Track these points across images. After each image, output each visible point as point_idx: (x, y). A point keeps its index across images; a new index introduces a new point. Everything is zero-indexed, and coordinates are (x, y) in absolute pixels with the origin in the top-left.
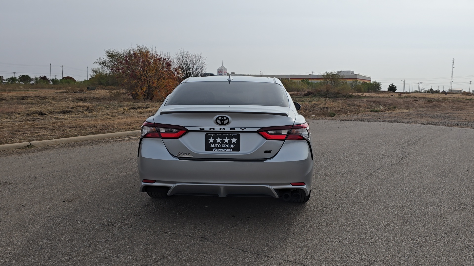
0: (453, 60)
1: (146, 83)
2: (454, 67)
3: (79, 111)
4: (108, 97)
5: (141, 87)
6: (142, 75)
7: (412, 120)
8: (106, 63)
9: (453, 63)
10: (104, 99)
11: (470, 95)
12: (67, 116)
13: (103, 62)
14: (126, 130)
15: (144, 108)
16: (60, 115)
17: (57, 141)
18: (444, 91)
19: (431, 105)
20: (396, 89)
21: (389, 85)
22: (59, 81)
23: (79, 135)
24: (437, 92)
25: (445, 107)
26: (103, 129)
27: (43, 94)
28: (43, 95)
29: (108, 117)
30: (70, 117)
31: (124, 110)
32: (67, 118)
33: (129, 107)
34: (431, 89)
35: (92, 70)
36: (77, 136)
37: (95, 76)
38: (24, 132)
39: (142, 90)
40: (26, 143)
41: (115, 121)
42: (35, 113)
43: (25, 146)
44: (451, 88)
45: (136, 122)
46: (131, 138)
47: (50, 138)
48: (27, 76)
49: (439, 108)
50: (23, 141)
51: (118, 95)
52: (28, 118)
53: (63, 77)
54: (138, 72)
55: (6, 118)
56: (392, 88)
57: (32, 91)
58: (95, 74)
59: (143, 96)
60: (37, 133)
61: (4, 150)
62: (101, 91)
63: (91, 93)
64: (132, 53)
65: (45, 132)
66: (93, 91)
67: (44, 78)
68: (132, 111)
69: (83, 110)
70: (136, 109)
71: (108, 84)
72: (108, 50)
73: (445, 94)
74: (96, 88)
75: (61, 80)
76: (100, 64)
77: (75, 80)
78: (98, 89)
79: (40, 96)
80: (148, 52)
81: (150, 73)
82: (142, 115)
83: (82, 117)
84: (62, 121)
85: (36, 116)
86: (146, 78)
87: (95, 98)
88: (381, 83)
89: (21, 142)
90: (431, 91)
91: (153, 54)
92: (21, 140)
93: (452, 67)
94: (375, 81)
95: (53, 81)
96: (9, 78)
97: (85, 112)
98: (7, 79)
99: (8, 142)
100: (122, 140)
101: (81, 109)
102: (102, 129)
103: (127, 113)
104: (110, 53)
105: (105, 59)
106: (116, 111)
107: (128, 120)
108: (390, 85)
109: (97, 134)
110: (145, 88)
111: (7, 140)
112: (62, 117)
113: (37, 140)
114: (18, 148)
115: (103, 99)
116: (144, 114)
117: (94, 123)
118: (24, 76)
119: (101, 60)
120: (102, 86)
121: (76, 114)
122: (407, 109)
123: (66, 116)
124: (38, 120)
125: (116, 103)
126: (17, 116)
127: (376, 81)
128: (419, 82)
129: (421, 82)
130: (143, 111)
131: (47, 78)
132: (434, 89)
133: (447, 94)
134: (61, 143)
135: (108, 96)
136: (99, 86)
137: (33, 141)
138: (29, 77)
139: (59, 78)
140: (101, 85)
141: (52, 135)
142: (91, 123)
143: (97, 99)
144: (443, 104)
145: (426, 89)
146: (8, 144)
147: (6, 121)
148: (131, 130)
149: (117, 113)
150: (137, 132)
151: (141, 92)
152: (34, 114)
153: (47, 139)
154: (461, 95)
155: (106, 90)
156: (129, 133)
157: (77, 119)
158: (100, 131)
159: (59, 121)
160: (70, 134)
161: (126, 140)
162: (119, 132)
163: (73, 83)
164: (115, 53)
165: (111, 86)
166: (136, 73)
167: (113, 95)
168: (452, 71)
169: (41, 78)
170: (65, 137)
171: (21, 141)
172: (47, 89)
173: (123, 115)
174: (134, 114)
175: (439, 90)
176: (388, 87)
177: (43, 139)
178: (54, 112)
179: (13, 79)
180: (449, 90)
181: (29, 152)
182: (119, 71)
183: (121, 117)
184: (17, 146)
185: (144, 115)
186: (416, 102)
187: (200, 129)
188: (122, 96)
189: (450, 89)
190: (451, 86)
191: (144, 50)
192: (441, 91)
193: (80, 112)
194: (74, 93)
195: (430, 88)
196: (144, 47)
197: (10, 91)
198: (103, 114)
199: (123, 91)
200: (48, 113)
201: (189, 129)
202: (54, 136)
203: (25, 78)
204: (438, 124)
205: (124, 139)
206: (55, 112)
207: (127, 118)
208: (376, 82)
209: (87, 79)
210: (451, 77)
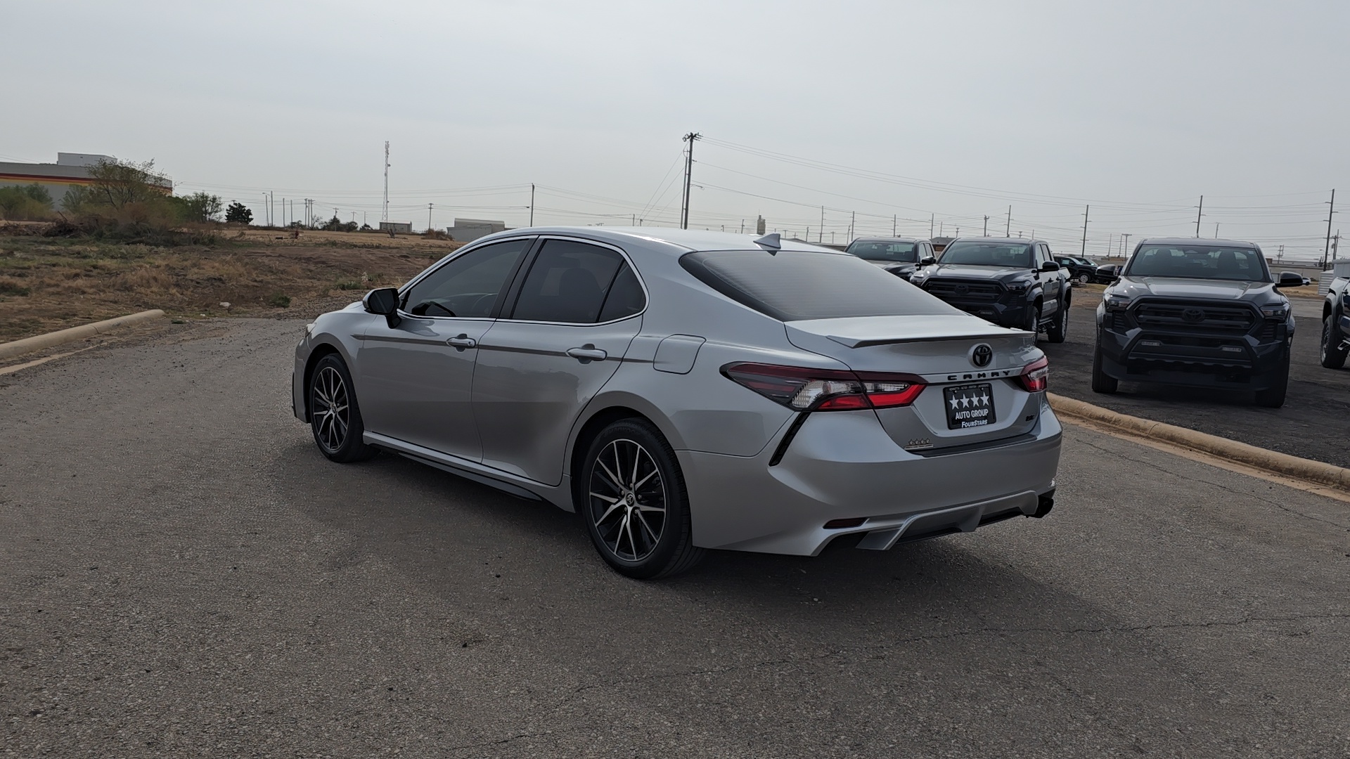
0: (387, 147)
2: (389, 165)
9: (387, 153)
11: (444, 238)
18: (366, 225)
20: (250, 217)
21: (230, 206)
24: (351, 227)
34: (335, 221)
44: (385, 218)
56: (239, 214)
88: (220, 198)
90: (334, 225)
93: (385, 163)
94: (202, 192)
108: (232, 205)
127: (206, 194)
128: (306, 200)
129: (311, 201)
132: (343, 221)
133: (396, 236)
145: (323, 220)
154: (424, 239)
168: (386, 175)
175: (356, 224)
176: (227, 210)
180: (381, 224)
187: (949, 378)
189: (383, 221)
190: (385, 213)
192: (360, 225)
195: (333, 218)
201: (929, 379)
208: (207, 197)
210: (384, 190)
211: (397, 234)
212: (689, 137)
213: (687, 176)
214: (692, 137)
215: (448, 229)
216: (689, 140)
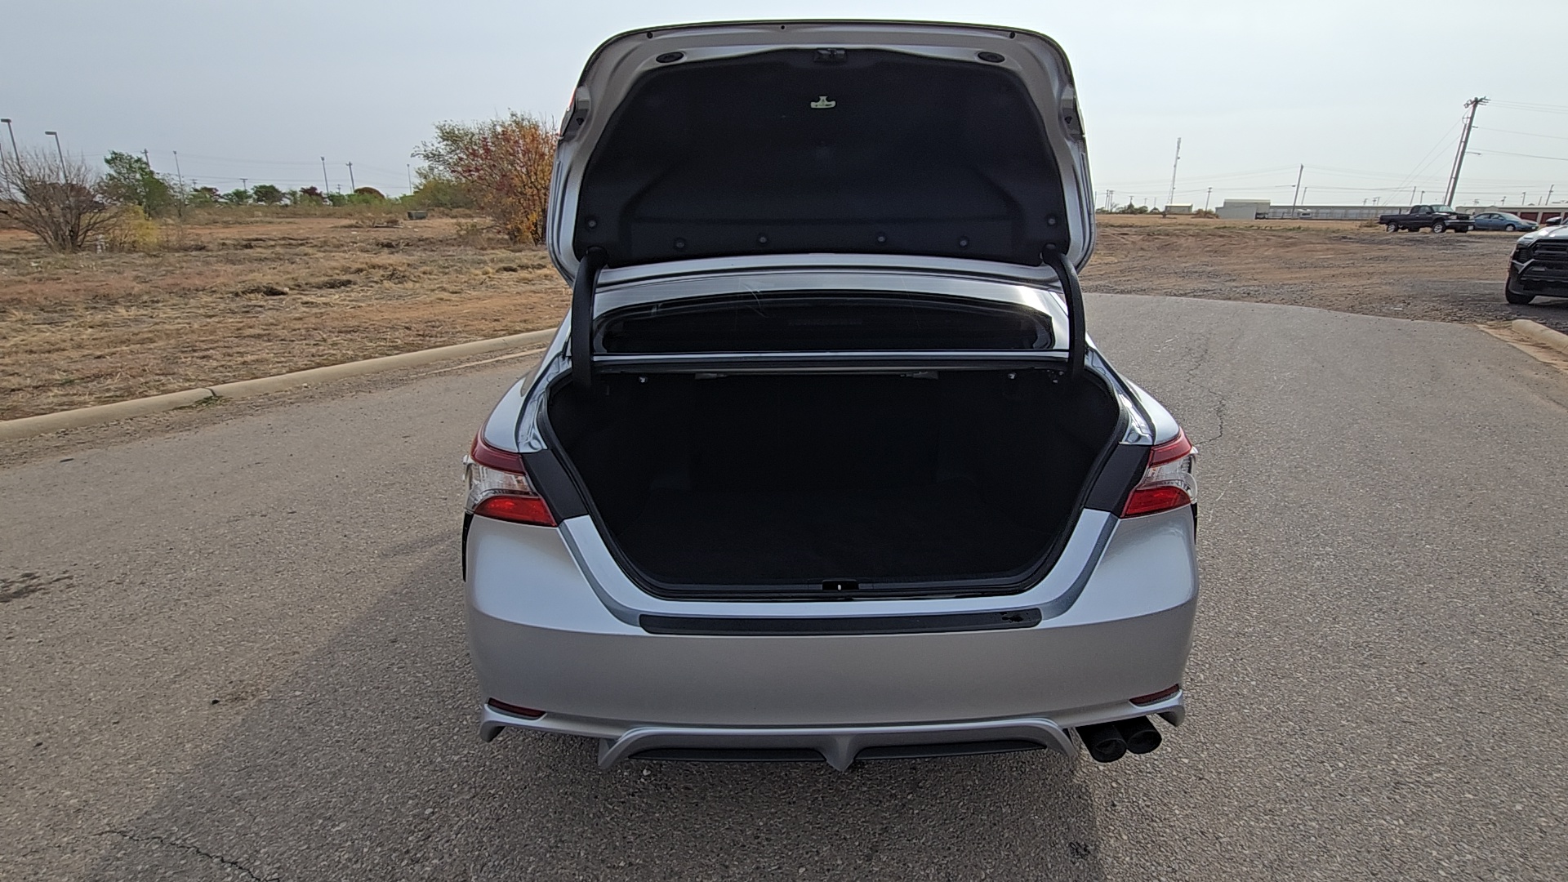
0: (1179, 143)
1: (537, 203)
2: (1179, 158)
3: (372, 279)
4: (454, 237)
5: (526, 214)
6: (527, 185)
7: (1145, 285)
8: (440, 155)
9: (1178, 147)
10: (444, 242)
12: (337, 296)
13: (432, 154)
14: (486, 337)
15: (534, 267)
16: (319, 292)
17: (294, 380)
18: (1155, 209)
19: (1157, 243)
22: (346, 197)
23: (359, 356)
24: (1142, 211)
25: (1188, 248)
26: (426, 335)
27: (301, 231)
28: (302, 233)
29: (445, 295)
30: (345, 300)
31: (486, 273)
32: (337, 302)
33: (497, 267)
34: (1131, 206)
35: (417, 172)
36: (352, 359)
37: (425, 185)
38: (205, 353)
39: (528, 219)
40: (202, 392)
41: (459, 307)
42: (256, 290)
43: (196, 402)
44: (1170, 202)
45: (513, 308)
46: (500, 358)
47: (274, 371)
48: (272, 187)
49: (1178, 250)
50: (193, 384)
51: (475, 231)
52: (233, 306)
53: (356, 188)
54: (517, 176)
55: (173, 307)
57: (279, 223)
58: (424, 181)
59: (532, 234)
60: (241, 354)
61: (131, 416)
62: (439, 220)
63: (416, 227)
64: (499, 129)
65: (265, 351)
66: (423, 221)
67: (311, 192)
68: (506, 275)
69: (382, 278)
70: (514, 270)
71: (455, 205)
72: (442, 123)
73: (1161, 216)
74: (429, 215)
75: (349, 196)
76: (427, 157)
77: (383, 196)
78: (433, 216)
79: (296, 237)
80: (536, 127)
81: (545, 178)
82: (528, 287)
83: (377, 299)
84: (323, 310)
85: (258, 299)
86: (535, 192)
87: (423, 240)
89: (186, 390)
90: (1131, 210)
91: (547, 133)
92: (189, 383)
93: (1175, 156)
95: (331, 197)
96: (230, 192)
97: (387, 284)
98: (225, 195)
99: (146, 391)
100: (473, 367)
101: (377, 275)
102: (423, 336)
103: (493, 283)
104: (448, 130)
105: (436, 145)
106: (464, 278)
107: (494, 304)
109: (409, 351)
110: (535, 215)
111: (146, 383)
112: (323, 299)
113: (236, 378)
114: (176, 409)
115: (441, 241)
116: (533, 284)
117: (405, 316)
118: (264, 187)
119: (429, 149)
120: (442, 209)
121: (362, 290)
122: (1111, 255)
123: (335, 296)
124: (260, 312)
125: (470, 253)
126: (206, 299)
130: (529, 276)
131: (318, 191)
132: (1137, 206)
133: (1167, 216)
134: (306, 385)
135: (453, 235)
136: (436, 209)
137: (224, 382)
138: (276, 190)
139: (346, 191)
140: (439, 206)
141: (283, 359)
142: (398, 315)
143: (428, 243)
144: (1182, 241)
145: (1120, 206)
146: (146, 396)
147: (169, 317)
148: (500, 336)
149: (466, 284)
150: (513, 341)
151: (528, 224)
152: (252, 292)
153: (266, 374)
155: (453, 217)
156: (494, 345)
157: (363, 305)
158: (418, 340)
159: (315, 310)
160: (334, 354)
161: (485, 366)
162: (466, 342)
163: (377, 202)
164: (459, 130)
165: (463, 209)
166: (512, 179)
167: (462, 233)
168: (1175, 166)
169: (305, 191)
170: (319, 365)
171: (187, 385)
172: (318, 217)
173: (483, 289)
174: (508, 286)
175: (1146, 208)
177: (253, 374)
178: (306, 284)
179: (240, 196)
180: (1165, 207)
181: (204, 422)
182: (471, 175)
183: (476, 293)
184: (171, 403)
185: (533, 288)
186: (1125, 237)
188: (485, 235)
190: (1170, 198)
191: (525, 123)
193: (373, 284)
194: (377, 227)
195: (1129, 203)
196: (526, 116)
197: (227, 224)
198: (432, 287)
199: (489, 220)
200: (291, 289)
202: (288, 364)
203: (267, 194)
204: (1204, 293)
205: (480, 363)
206: (311, 284)
207: (491, 297)
209: (409, 192)
210: (1172, 178)
211: (1170, 214)
212: (1472, 103)
213: (1463, 144)
214: (1476, 102)
215: (1217, 209)
216: (1471, 106)
